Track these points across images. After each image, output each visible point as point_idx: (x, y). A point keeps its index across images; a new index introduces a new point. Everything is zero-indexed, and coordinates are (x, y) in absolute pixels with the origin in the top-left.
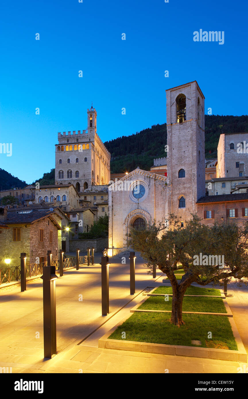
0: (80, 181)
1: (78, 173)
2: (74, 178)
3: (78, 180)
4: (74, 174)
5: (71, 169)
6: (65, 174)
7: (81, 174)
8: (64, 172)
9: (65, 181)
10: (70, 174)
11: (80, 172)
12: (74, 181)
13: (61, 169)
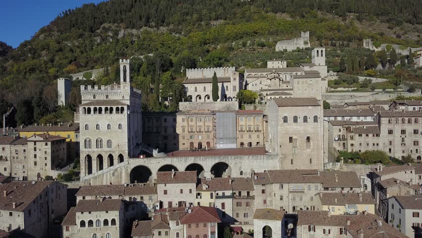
0: (114, 152)
1: (111, 142)
2: (105, 148)
3: (110, 151)
4: (105, 143)
5: (100, 137)
6: (94, 143)
7: (114, 144)
8: (92, 141)
9: (94, 152)
10: (99, 143)
11: (113, 142)
12: (106, 152)
13: (87, 137)
